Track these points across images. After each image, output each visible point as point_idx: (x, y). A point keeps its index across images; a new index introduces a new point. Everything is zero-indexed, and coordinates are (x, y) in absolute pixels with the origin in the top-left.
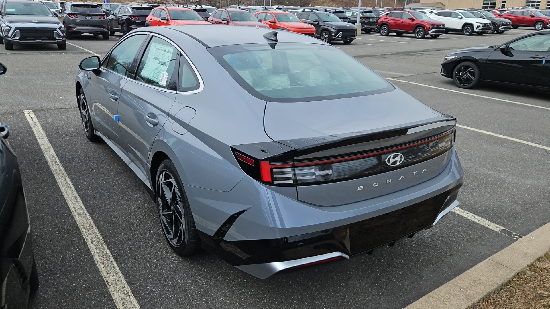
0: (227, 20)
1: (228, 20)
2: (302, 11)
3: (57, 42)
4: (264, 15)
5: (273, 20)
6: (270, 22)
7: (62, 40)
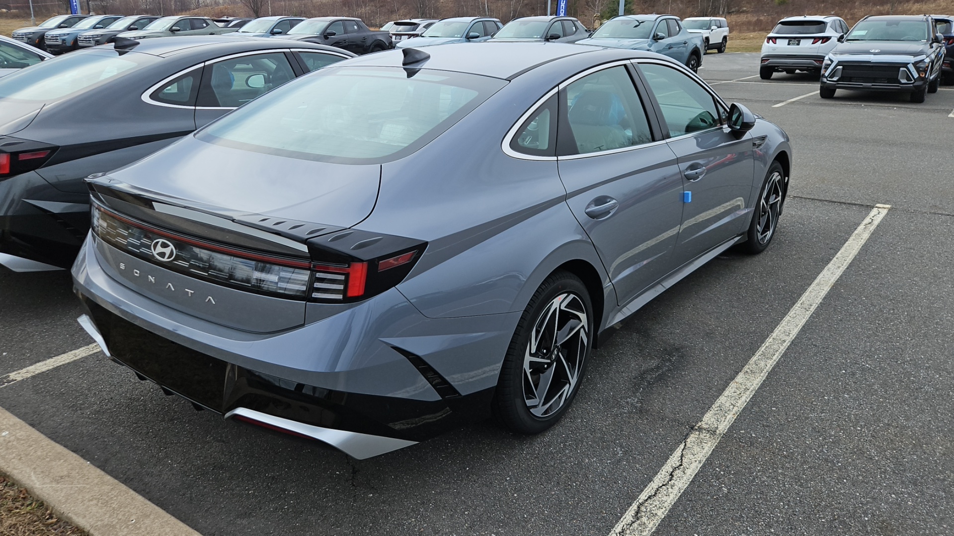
3: (899, 87)
7: (912, 85)
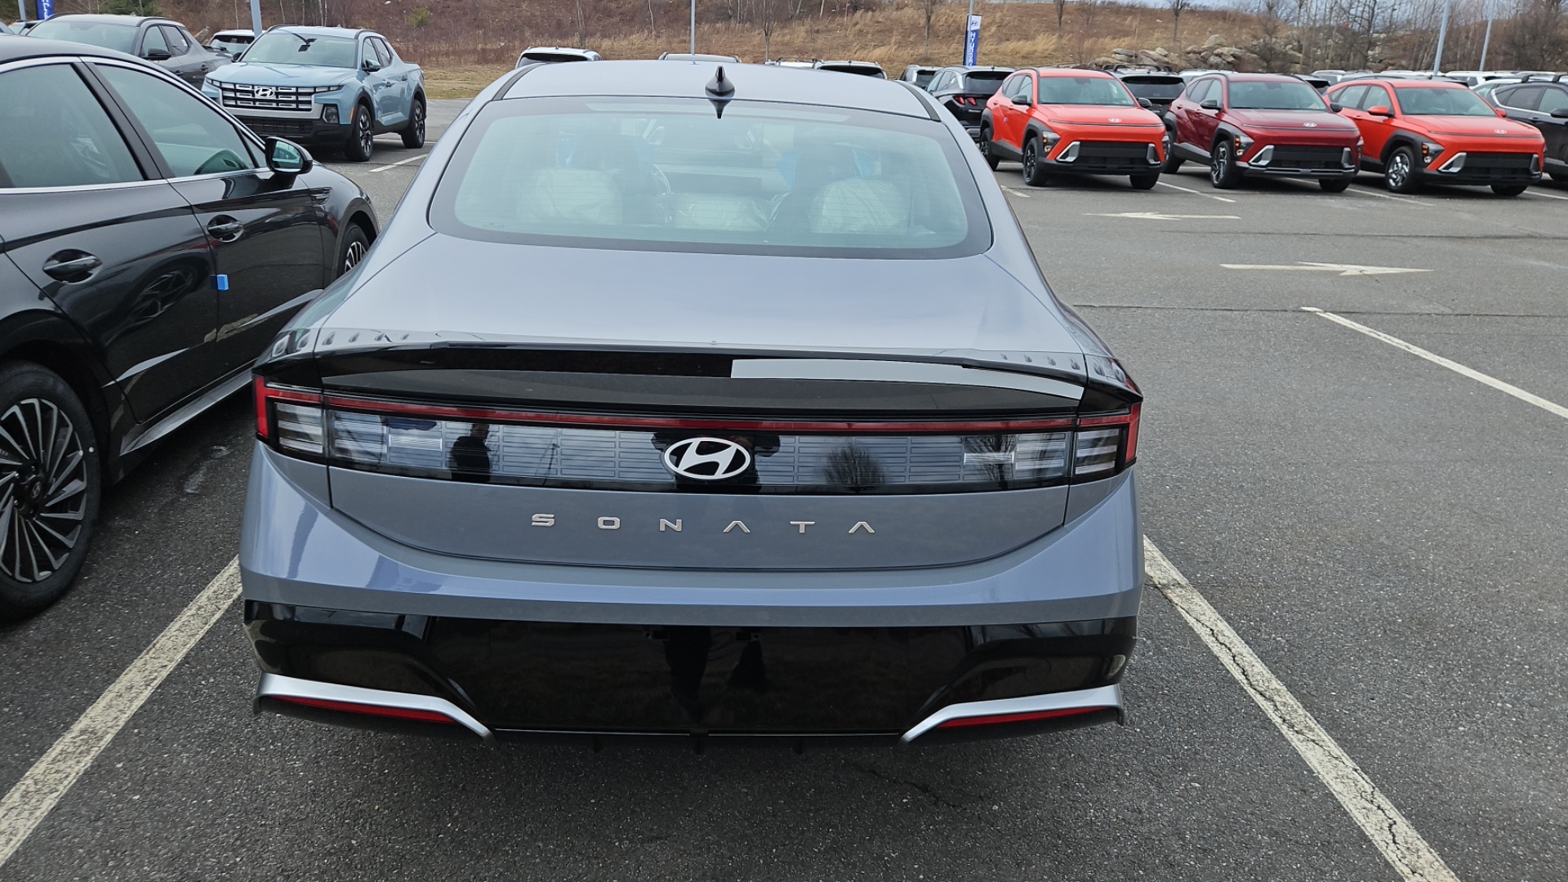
0: (1218, 105)
1: (1220, 107)
2: (1520, 81)
4: (1362, 90)
5: (1386, 107)
6: (1372, 113)
